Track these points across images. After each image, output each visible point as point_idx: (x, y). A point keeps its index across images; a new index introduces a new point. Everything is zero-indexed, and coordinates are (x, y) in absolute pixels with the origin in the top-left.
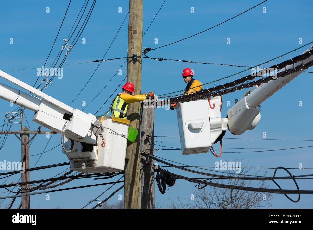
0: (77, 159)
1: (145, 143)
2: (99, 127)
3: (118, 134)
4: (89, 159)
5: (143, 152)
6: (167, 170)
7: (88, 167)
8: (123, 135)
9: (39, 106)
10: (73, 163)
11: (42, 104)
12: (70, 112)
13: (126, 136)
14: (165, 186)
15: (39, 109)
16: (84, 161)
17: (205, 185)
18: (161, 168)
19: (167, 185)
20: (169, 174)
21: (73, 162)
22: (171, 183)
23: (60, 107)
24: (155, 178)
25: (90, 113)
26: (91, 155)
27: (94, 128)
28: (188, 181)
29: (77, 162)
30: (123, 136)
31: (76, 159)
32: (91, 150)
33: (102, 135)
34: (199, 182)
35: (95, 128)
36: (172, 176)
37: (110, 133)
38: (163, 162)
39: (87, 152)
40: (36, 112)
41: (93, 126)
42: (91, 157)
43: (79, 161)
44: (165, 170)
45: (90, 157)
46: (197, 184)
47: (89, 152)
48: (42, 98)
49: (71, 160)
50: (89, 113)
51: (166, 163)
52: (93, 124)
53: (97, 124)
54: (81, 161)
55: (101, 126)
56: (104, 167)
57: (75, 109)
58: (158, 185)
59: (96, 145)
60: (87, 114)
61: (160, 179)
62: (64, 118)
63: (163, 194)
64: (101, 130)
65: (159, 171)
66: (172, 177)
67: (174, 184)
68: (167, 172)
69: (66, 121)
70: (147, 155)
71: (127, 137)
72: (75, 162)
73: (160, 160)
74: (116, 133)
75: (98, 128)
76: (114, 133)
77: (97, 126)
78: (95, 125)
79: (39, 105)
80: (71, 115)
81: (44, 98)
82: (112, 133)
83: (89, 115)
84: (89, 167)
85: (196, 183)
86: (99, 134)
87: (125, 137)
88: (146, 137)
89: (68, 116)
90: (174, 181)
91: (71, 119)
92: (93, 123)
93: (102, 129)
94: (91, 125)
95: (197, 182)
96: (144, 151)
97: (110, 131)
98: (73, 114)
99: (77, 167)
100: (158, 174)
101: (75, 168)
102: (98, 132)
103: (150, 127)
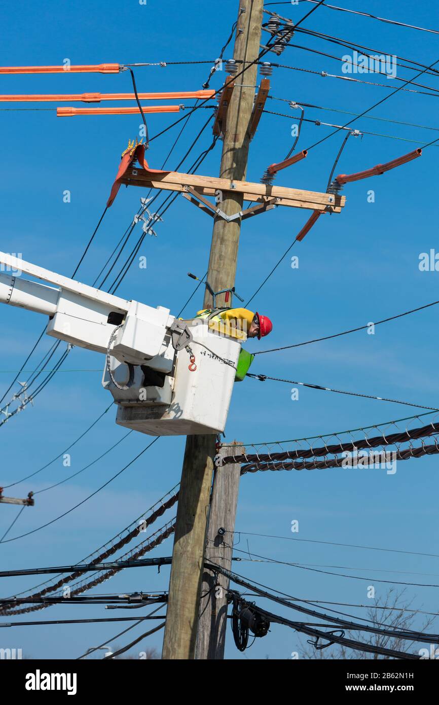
0: (132, 401)
1: (216, 545)
2: (182, 331)
3: (217, 357)
4: (155, 401)
5: (208, 562)
6: (254, 603)
7: (151, 418)
8: (229, 360)
9: (55, 306)
10: (122, 410)
11: (62, 300)
12: (120, 309)
13: (234, 363)
14: (247, 635)
15: (57, 309)
16: (144, 406)
17: (329, 642)
18: (243, 597)
19: (250, 633)
20: (258, 612)
21: (123, 408)
22: (260, 630)
23: (98, 300)
24: (229, 617)
25: (161, 307)
26: (161, 395)
27: (172, 336)
28: (295, 630)
29: (131, 407)
30: (228, 363)
31: (130, 400)
32: (161, 385)
33: (189, 348)
34: (318, 634)
35: (174, 334)
36: (263, 616)
37: (201, 353)
38: (248, 586)
39: (153, 387)
40: (52, 316)
41: (170, 331)
42: (160, 397)
43: (135, 407)
44: (250, 602)
45: (158, 399)
46: (314, 639)
47: (157, 388)
48: (61, 286)
49: (119, 402)
50: (158, 307)
51: (255, 589)
52: (170, 328)
53: (178, 326)
54: (138, 405)
55: (185, 331)
56: (184, 420)
57: (131, 301)
58: (234, 631)
59: (172, 374)
60: (156, 308)
61: (239, 620)
62: (110, 321)
63: (242, 650)
64: (187, 338)
65: (238, 604)
66: (263, 618)
67: (266, 633)
68: (253, 607)
69: (114, 327)
70: (217, 567)
71: (235, 366)
72: (126, 408)
73: (243, 581)
74: (214, 354)
75: (179, 333)
76: (210, 353)
77: (178, 330)
78: (173, 329)
79: (56, 302)
80: (124, 313)
81: (64, 287)
82: (206, 354)
83: (160, 310)
84: (154, 419)
85: (312, 635)
86: (184, 346)
87: (232, 365)
88: (219, 532)
89: (117, 318)
90: (268, 626)
91: (123, 322)
92: (169, 326)
93: (189, 336)
94: (166, 330)
95: (314, 634)
96: (211, 560)
97: (204, 350)
98: (126, 312)
99: (130, 419)
100: (235, 608)
101: (125, 419)
102: (181, 343)
103: (228, 512)
